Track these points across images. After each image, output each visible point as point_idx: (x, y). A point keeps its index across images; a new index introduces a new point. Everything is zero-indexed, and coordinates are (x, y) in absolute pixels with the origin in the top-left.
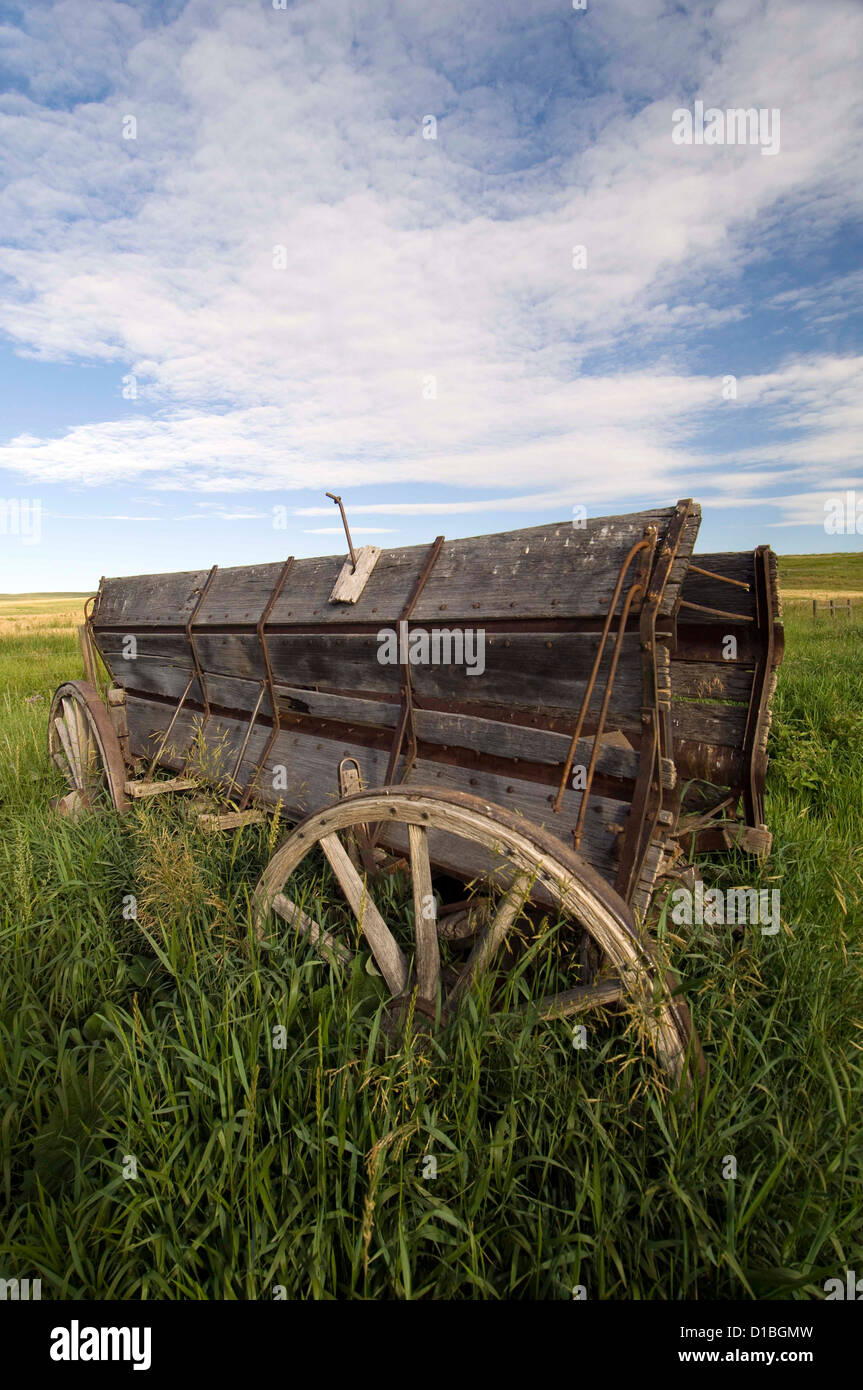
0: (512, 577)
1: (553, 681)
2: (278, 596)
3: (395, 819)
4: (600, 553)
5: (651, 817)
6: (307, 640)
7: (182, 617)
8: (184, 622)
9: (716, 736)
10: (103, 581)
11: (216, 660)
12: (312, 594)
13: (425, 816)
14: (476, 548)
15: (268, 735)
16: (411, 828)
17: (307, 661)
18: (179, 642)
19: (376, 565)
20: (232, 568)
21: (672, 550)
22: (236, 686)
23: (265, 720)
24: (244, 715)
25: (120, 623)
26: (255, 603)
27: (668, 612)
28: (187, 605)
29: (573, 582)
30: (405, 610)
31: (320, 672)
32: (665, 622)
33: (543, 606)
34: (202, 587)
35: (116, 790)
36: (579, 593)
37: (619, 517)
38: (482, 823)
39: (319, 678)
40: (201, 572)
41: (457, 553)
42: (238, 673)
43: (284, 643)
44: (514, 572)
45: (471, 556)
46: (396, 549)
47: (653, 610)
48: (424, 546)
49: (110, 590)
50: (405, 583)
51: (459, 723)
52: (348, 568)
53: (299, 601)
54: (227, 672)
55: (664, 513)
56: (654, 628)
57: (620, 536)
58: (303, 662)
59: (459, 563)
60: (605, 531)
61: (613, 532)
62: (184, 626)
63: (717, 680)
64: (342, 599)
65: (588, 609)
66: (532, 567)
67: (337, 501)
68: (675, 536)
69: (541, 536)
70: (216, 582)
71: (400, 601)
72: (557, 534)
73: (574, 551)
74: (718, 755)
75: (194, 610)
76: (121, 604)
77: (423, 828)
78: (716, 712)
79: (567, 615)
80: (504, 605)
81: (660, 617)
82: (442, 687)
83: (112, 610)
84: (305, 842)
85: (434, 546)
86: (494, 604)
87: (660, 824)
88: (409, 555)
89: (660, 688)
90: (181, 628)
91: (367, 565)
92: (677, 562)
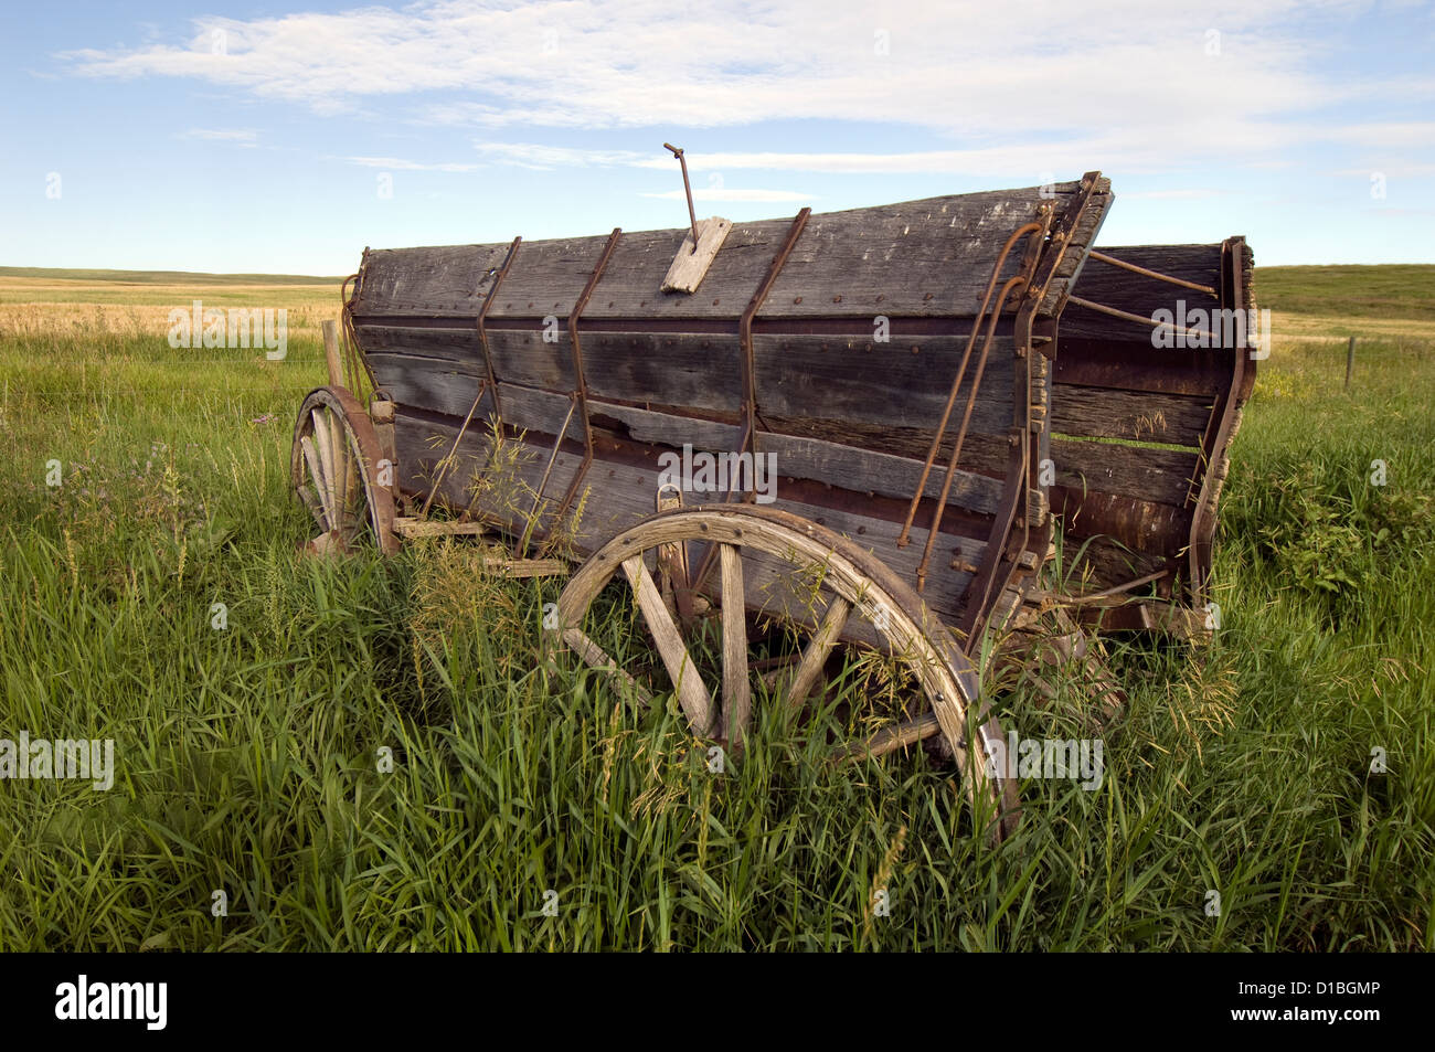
0: (884, 264)
1: (918, 396)
2: (598, 281)
3: (706, 537)
4: (988, 237)
5: (1011, 557)
6: (629, 340)
7: (473, 305)
8: (475, 313)
9: (1156, 491)
10: (367, 254)
11: (515, 365)
12: (640, 280)
13: (738, 534)
14: (848, 225)
15: (577, 465)
16: (723, 547)
17: (631, 368)
18: (467, 339)
19: (723, 244)
20: (540, 242)
21: (1067, 235)
22: (538, 400)
23: (571, 445)
24: (545, 439)
25: (389, 312)
26: (568, 289)
27: (1049, 312)
28: (479, 289)
29: (953, 272)
30: (753, 302)
31: (645, 383)
32: (1047, 323)
33: (914, 301)
34: (499, 266)
35: (381, 528)
36: (956, 286)
37: (1017, 192)
38: (799, 541)
39: (644, 390)
40: (500, 246)
41: (824, 230)
42: (541, 383)
43: (602, 344)
44: (887, 258)
45: (840, 236)
46: (751, 223)
47: (1031, 309)
48: (786, 220)
49: (377, 265)
50: (757, 268)
51: (809, 450)
52: (688, 245)
53: (624, 288)
54: (527, 382)
55: (1067, 189)
56: (1030, 330)
57: (1014, 216)
58: (625, 369)
59: (824, 243)
60: (998, 208)
61: (1007, 210)
62: (474, 319)
63: (1160, 416)
64: (677, 286)
65: (963, 306)
66: (908, 253)
67: (678, 155)
68: (1073, 218)
69: (924, 212)
70: (519, 259)
71: (748, 292)
72: (944, 210)
73: (960, 233)
74: (1155, 515)
75: (488, 297)
76: (391, 286)
77: (736, 548)
78: (1161, 461)
79: (940, 313)
80: (871, 299)
81: (1040, 318)
82: (792, 403)
83: (379, 295)
84: (607, 564)
85: (797, 220)
86: (858, 298)
87: (1022, 567)
88: (765, 231)
89: (1033, 404)
90: (471, 321)
91: (712, 242)
92: (1071, 250)
